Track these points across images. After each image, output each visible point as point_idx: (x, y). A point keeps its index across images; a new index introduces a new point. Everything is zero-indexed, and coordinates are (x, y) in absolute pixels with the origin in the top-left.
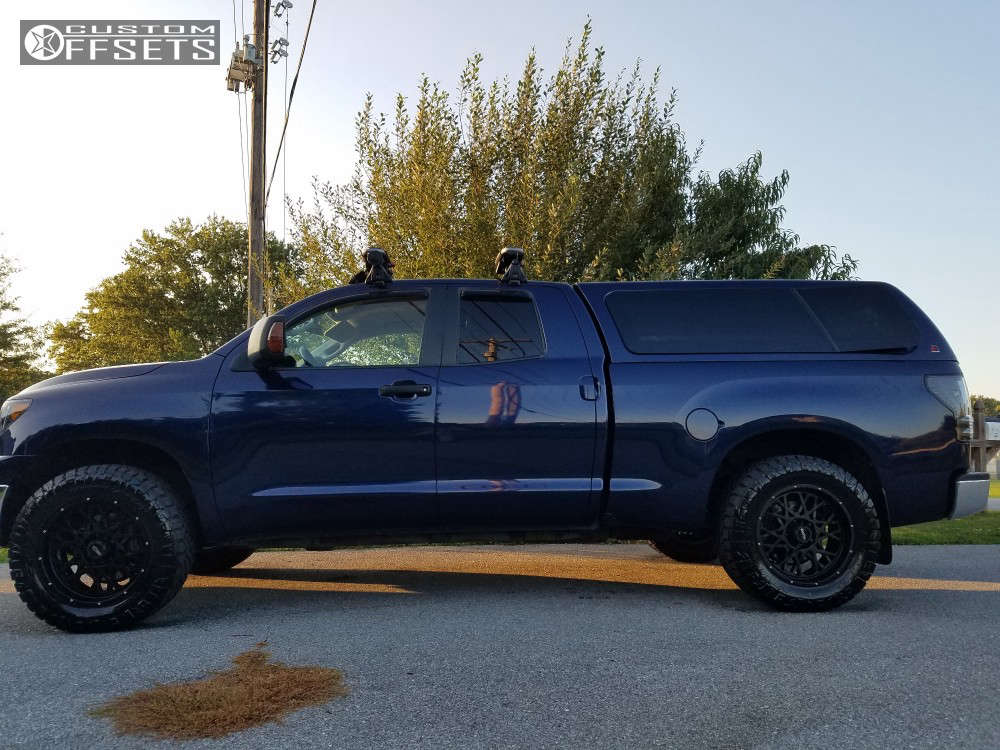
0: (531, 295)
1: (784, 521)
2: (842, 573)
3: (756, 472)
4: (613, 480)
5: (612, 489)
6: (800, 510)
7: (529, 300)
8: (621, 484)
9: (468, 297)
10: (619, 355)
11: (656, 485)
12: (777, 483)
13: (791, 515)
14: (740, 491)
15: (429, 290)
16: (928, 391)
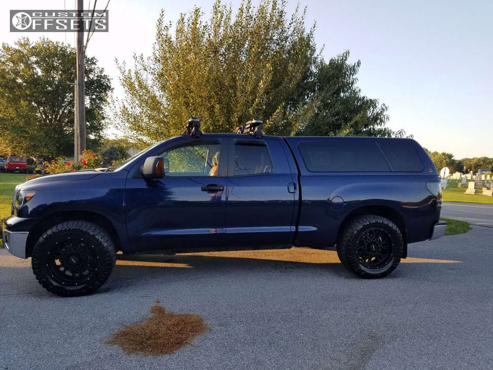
0: (266, 143)
1: (366, 242)
2: (387, 264)
3: (357, 223)
4: (299, 227)
5: (299, 230)
6: (373, 238)
7: (265, 146)
8: (302, 228)
9: (238, 144)
10: (304, 172)
11: (315, 229)
12: (365, 228)
13: (369, 240)
14: (350, 230)
15: (220, 139)
16: (427, 189)
